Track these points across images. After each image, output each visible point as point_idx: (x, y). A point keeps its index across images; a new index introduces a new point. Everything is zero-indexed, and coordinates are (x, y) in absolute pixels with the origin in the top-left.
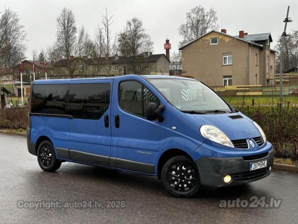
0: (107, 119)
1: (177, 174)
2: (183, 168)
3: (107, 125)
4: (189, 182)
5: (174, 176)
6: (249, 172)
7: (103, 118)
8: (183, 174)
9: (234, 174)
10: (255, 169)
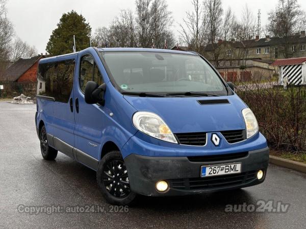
0: (71, 101)
1: (112, 174)
2: (119, 167)
3: (72, 110)
4: (125, 187)
5: (109, 177)
6: (200, 178)
8: (118, 175)
9: (173, 180)
10: (213, 175)
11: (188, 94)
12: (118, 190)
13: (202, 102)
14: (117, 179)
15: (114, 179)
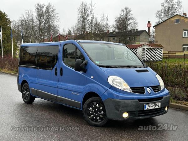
0: (56, 69)
1: (93, 110)
2: (97, 106)
3: (56, 74)
4: (101, 116)
5: (91, 111)
6: (143, 111)
7: (54, 69)
8: (97, 110)
9: (131, 112)
10: (149, 109)
11: (128, 67)
12: (96, 118)
13: (138, 71)
14: (96, 112)
15: (94, 112)
